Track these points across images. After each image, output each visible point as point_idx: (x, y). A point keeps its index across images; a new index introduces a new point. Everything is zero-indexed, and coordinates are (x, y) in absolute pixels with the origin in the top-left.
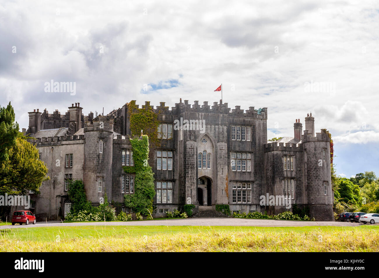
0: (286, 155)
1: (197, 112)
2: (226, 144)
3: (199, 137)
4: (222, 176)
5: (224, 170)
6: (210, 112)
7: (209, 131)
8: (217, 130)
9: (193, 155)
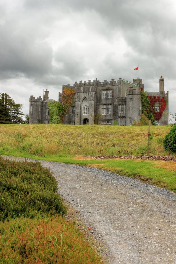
0: (120, 104)
1: (80, 87)
2: (94, 101)
3: (81, 99)
4: (91, 117)
6: (86, 86)
8: (89, 94)
9: (78, 108)
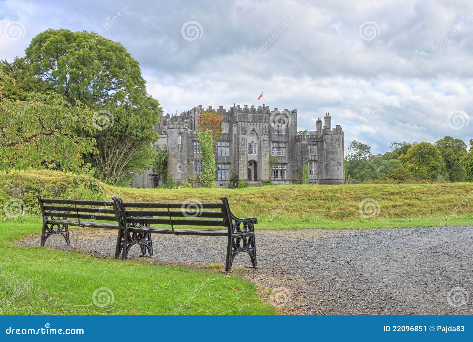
0: (310, 144)
1: (246, 113)
2: (268, 137)
3: (248, 131)
4: (264, 159)
5: (266, 156)
7: (255, 127)
8: (261, 126)
9: (244, 144)
